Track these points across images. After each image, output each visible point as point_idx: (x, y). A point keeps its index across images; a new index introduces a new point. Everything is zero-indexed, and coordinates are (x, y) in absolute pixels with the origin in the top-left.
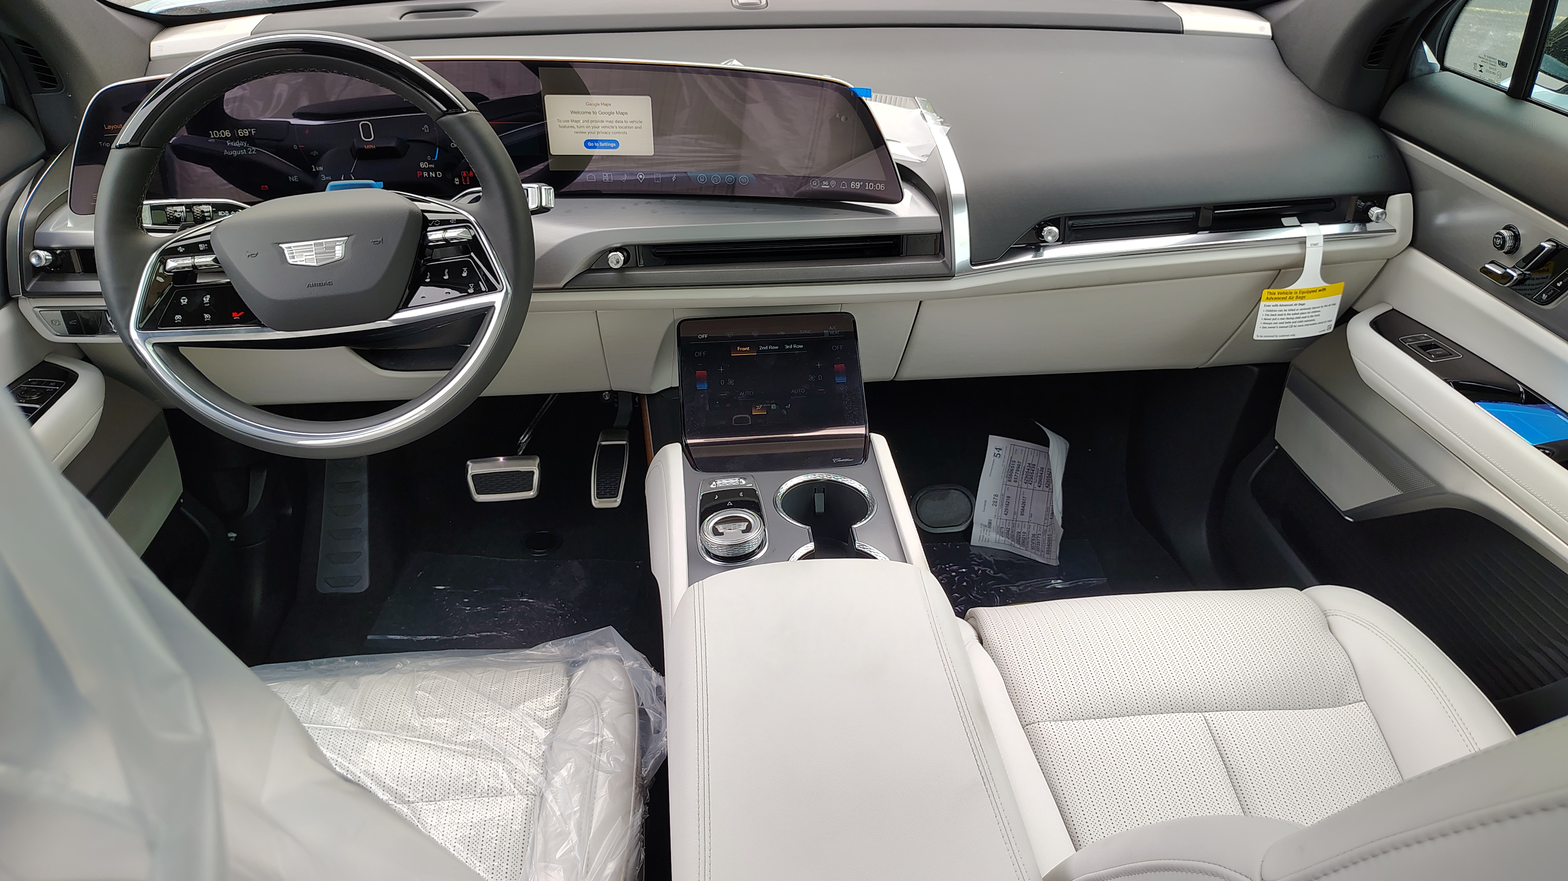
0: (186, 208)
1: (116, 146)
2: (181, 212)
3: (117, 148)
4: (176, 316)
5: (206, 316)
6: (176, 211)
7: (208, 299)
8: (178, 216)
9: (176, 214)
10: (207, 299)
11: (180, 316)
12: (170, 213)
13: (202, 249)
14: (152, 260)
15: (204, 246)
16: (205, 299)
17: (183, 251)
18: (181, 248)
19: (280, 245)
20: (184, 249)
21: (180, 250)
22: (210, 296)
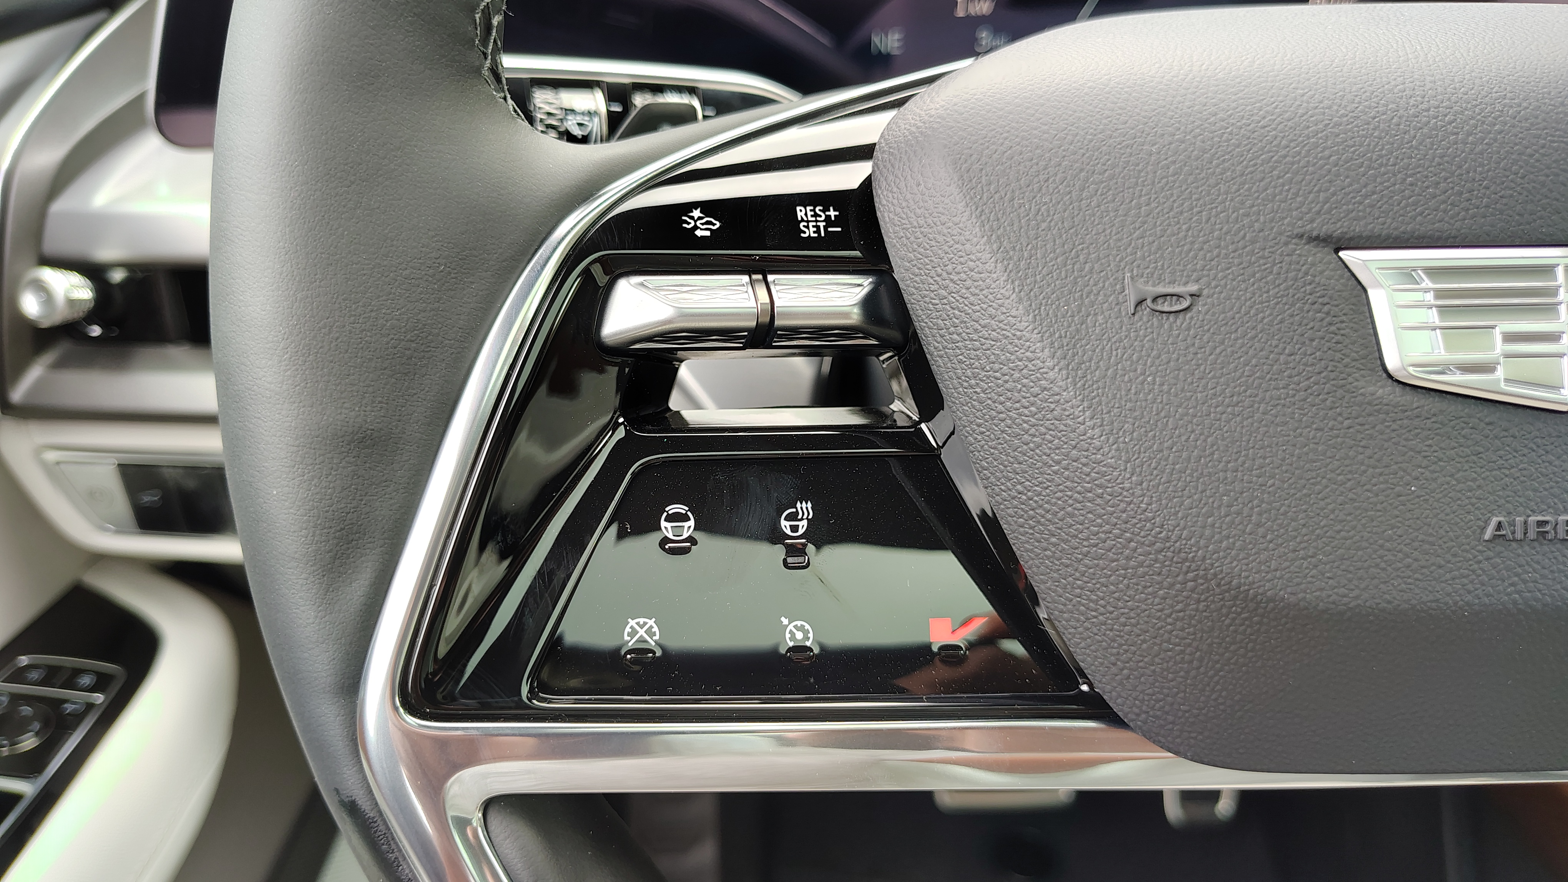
0: (609, 100)
2: (590, 116)
6: (569, 111)
8: (578, 133)
9: (571, 124)
12: (550, 114)
13: (810, 232)
14: (533, 274)
15: (823, 218)
16: (788, 524)
17: (708, 233)
18: (700, 218)
19: (1342, 254)
20: (718, 224)
21: (696, 228)
22: (809, 505)
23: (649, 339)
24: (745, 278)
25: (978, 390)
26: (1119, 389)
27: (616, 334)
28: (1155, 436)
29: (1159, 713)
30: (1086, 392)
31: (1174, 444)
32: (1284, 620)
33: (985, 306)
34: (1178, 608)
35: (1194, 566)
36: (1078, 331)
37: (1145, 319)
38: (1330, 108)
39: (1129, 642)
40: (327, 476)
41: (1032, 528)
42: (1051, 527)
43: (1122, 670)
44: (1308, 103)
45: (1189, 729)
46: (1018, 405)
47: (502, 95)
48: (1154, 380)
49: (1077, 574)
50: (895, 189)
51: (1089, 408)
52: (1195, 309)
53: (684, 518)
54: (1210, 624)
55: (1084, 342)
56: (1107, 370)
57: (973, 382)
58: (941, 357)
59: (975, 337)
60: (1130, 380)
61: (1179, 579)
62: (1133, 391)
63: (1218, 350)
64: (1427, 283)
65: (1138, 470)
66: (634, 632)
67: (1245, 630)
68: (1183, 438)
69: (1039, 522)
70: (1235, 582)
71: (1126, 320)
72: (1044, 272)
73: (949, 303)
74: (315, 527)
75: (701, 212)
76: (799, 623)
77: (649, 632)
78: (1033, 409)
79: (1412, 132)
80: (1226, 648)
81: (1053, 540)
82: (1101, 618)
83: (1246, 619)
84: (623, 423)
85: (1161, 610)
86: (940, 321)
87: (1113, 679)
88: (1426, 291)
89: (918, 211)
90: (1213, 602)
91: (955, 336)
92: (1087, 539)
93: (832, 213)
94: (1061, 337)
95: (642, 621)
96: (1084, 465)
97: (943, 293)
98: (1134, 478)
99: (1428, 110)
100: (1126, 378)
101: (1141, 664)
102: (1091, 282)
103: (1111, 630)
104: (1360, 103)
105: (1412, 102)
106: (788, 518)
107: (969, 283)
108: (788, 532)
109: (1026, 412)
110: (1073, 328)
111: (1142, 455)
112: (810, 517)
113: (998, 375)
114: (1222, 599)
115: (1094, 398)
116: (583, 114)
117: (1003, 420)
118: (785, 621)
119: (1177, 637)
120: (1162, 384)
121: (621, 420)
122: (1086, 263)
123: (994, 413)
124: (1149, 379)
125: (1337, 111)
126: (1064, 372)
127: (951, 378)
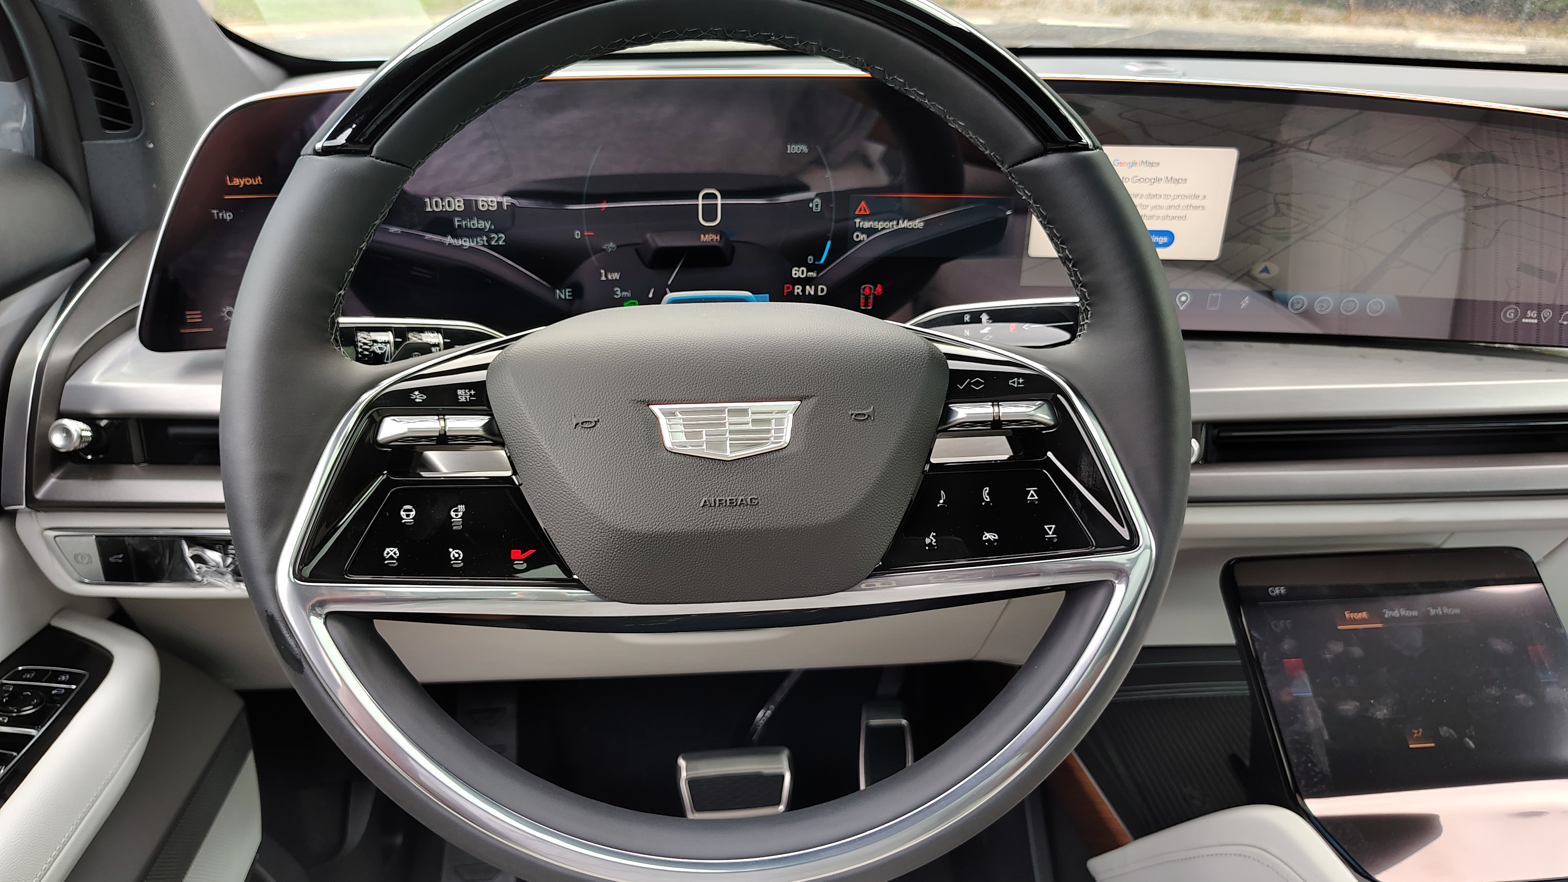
0: (395, 336)
1: (314, 150)
2: (386, 343)
3: (316, 153)
4: (388, 550)
5: (454, 553)
6: (375, 341)
7: (460, 514)
8: (379, 352)
9: (376, 348)
10: (457, 514)
11: (396, 550)
12: (365, 344)
13: (463, 400)
14: (350, 416)
15: (469, 394)
16: (454, 513)
17: (421, 400)
18: (418, 395)
19: (651, 407)
20: (425, 397)
21: (416, 398)
22: (464, 506)
23: (396, 441)
24: (436, 417)
25: (523, 458)
26: (570, 455)
27: (383, 439)
28: (582, 472)
29: (596, 580)
30: (558, 457)
31: (589, 475)
32: (631, 538)
33: (523, 426)
34: (595, 536)
35: (598, 519)
36: (555, 435)
37: (579, 430)
38: (649, 354)
39: (582, 552)
40: (267, 490)
41: (545, 510)
42: (551, 509)
43: (580, 563)
44: (642, 352)
45: (607, 586)
46: (536, 463)
47: (339, 347)
48: (582, 452)
49: (561, 527)
50: (493, 384)
51: (559, 462)
52: (597, 426)
53: (411, 511)
54: (606, 541)
55: (557, 438)
56: (565, 448)
57: (521, 455)
58: (510, 446)
59: (520, 438)
60: (573, 452)
61: (594, 524)
62: (574, 456)
63: (605, 441)
64: (680, 416)
65: (577, 484)
66: (388, 553)
67: (618, 543)
68: (592, 473)
69: (546, 507)
70: (612, 524)
71: (572, 431)
72: (543, 414)
73: (512, 426)
74: (262, 508)
75: (419, 392)
76: (457, 551)
77: (395, 553)
78: (541, 464)
79: (678, 363)
80: (613, 551)
81: (552, 514)
82: (571, 543)
83: (618, 538)
84: (386, 473)
85: (589, 538)
86: (509, 433)
87: (578, 568)
88: (680, 419)
89: (500, 392)
90: (606, 533)
91: (514, 438)
92: (562, 512)
93: (473, 392)
94: (549, 437)
95: (392, 549)
96: (559, 484)
97: (510, 422)
98: (575, 487)
99: (685, 355)
100: (572, 451)
101: (586, 560)
102: (560, 417)
103: (575, 547)
104: (661, 352)
105: (680, 352)
106: (454, 511)
107: (518, 418)
108: (454, 516)
109: (539, 465)
110: (553, 433)
111: (578, 479)
112: (464, 511)
113: (529, 452)
114: (609, 531)
115: (560, 459)
116: (381, 343)
117: (531, 469)
118: (451, 550)
119: (596, 547)
120: (585, 453)
121: (385, 472)
122: (558, 410)
123: (529, 467)
124: (580, 452)
125: (652, 355)
126: (550, 450)
127: (514, 454)
